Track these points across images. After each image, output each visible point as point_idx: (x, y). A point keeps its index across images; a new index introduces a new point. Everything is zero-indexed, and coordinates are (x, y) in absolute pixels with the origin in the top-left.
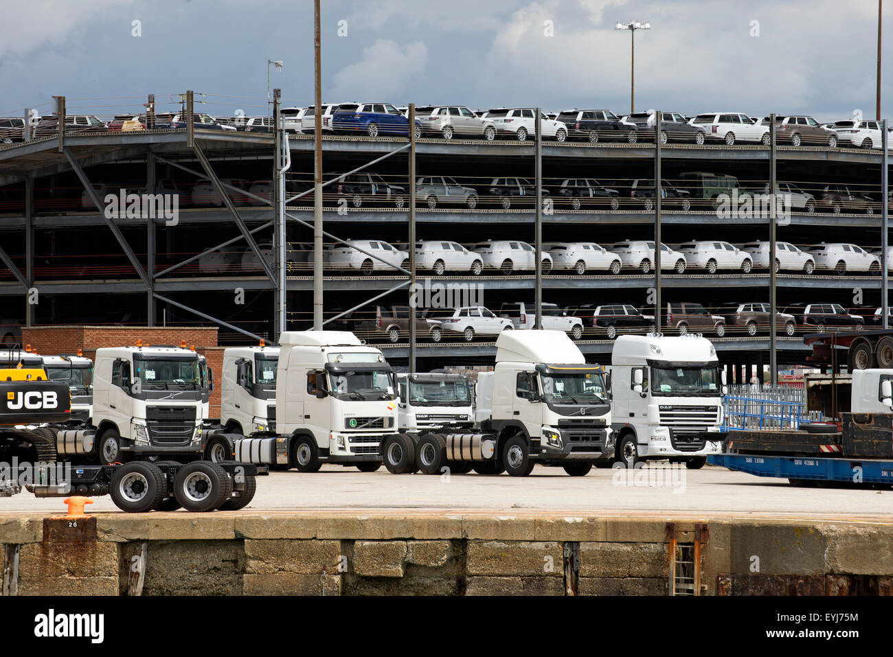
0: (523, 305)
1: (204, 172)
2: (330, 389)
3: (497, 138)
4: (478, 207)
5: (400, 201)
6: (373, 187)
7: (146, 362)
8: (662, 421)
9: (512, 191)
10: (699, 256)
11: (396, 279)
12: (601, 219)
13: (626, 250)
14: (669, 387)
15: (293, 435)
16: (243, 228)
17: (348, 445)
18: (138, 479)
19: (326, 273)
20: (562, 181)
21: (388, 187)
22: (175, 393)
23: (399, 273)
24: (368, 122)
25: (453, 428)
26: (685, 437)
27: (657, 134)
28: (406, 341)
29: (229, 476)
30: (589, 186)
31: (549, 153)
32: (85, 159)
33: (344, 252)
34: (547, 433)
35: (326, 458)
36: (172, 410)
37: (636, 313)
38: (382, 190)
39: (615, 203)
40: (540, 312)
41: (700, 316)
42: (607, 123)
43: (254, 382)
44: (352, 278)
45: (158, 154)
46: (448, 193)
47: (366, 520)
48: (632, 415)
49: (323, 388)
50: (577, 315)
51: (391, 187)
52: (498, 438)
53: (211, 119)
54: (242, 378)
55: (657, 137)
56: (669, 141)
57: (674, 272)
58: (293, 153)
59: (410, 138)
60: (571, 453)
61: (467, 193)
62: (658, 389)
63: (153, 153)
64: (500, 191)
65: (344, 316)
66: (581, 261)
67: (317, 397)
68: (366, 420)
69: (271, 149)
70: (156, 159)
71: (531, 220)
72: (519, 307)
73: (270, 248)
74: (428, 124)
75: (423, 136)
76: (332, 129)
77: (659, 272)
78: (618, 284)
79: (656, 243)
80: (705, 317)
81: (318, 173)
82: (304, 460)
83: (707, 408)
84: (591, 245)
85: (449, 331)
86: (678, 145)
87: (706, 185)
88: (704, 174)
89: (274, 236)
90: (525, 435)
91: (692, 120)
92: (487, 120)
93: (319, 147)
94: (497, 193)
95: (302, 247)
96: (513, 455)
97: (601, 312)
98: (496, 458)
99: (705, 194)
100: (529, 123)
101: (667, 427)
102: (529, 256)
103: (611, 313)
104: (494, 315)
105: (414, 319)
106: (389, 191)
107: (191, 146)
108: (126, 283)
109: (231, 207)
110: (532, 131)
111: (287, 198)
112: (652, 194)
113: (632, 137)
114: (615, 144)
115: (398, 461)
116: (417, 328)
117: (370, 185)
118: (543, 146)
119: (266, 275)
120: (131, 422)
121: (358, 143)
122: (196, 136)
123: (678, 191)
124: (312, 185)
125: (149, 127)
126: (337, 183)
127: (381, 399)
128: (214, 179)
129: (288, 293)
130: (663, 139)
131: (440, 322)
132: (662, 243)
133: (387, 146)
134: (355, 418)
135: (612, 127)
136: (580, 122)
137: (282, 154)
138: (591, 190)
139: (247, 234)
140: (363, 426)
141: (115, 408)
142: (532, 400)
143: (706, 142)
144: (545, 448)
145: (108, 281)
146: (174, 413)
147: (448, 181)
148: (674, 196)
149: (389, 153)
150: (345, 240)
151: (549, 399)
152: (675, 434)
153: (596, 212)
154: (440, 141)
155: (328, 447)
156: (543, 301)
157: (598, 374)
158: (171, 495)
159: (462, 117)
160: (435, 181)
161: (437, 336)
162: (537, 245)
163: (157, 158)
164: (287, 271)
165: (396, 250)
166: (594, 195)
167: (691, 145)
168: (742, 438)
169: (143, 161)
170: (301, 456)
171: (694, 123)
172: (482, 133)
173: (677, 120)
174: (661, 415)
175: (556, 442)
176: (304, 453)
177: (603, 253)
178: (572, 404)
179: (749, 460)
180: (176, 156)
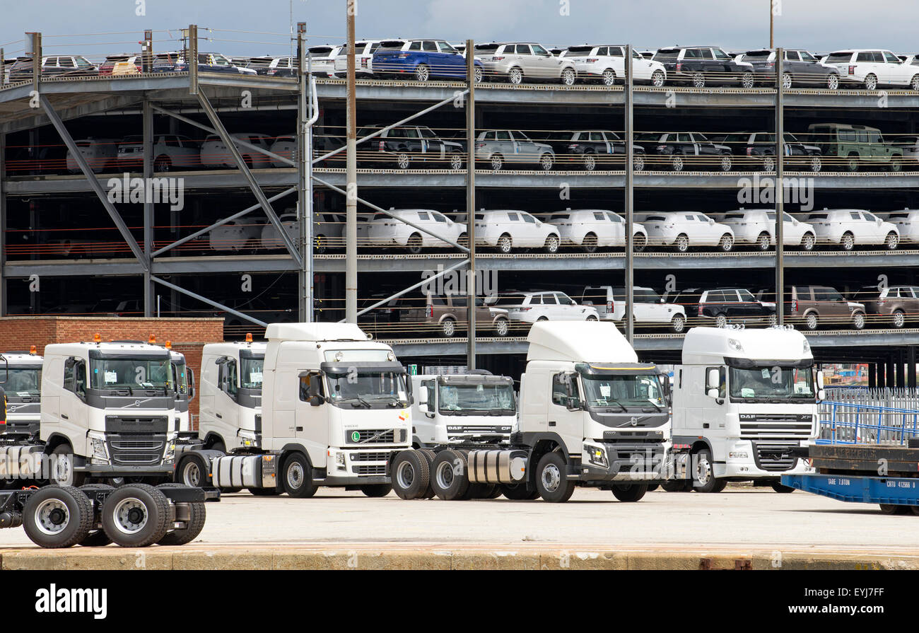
0: (610, 290)
1: (211, 126)
2: (327, 394)
3: (578, 82)
4: (555, 167)
5: (457, 160)
6: (423, 143)
7: (106, 361)
8: (742, 433)
9: (597, 148)
10: (831, 228)
11: (451, 257)
12: (708, 182)
13: (740, 220)
14: (752, 391)
15: (282, 452)
16: (259, 195)
17: (350, 464)
18: (58, 507)
19: (361, 251)
20: (660, 136)
21: (442, 143)
22: (141, 400)
23: (454, 250)
24: (416, 63)
25: (477, 443)
26: (771, 453)
27: (778, 77)
28: (464, 334)
29: (170, 503)
30: (693, 141)
31: (643, 100)
32: (67, 110)
33: (386, 225)
34: (589, 449)
35: (323, 480)
36: (137, 421)
37: (752, 300)
38: (435, 147)
39: (726, 162)
40: (631, 298)
41: (834, 302)
42: (716, 64)
43: (239, 386)
44: (396, 257)
45: (156, 103)
46: (517, 150)
47: (334, 557)
48: (706, 426)
49: (318, 394)
50: (679, 301)
51: (445, 143)
52: (530, 454)
53: (226, 60)
54: (225, 381)
55: (778, 80)
56: (794, 86)
57: (800, 248)
58: (322, 101)
59: (468, 82)
60: (619, 473)
61: (541, 150)
62: (738, 394)
63: (149, 102)
64: (583, 148)
65: (388, 303)
66: (683, 234)
67: (312, 405)
68: (372, 432)
69: (294, 97)
70: (154, 110)
71: (619, 184)
72: (605, 292)
73: (294, 219)
74: (492, 65)
75: (486, 79)
76: (371, 72)
77: (781, 248)
78: (729, 263)
79: (778, 211)
80: (839, 304)
81: (350, 126)
82: (296, 483)
83: (799, 417)
84: (695, 214)
85: (516, 322)
86: (804, 90)
87: (842, 140)
88: (839, 126)
89: (298, 205)
90: (562, 452)
91: (824, 59)
92: (566, 60)
93: (352, 94)
94: (579, 151)
95: (335, 218)
96: (549, 476)
97: (709, 299)
98: (528, 480)
99: (839, 151)
100: (617, 64)
101: (749, 442)
102: (617, 228)
103: (721, 299)
104: (574, 302)
105: (474, 308)
106: (443, 148)
107: (194, 93)
108: (117, 263)
109: (244, 168)
110: (621, 73)
111: (314, 158)
112: (771, 151)
113: (747, 80)
114: (726, 89)
115: (409, 484)
116: (477, 318)
117: (419, 141)
118: (634, 92)
119: (288, 253)
120: (87, 436)
121: (403, 88)
122: (201, 81)
123: (806, 147)
124: (344, 142)
125: (145, 69)
126: (378, 139)
127: (391, 407)
128: (223, 133)
129: (316, 275)
130: (785, 82)
131: (506, 311)
132: (784, 212)
133: (440, 93)
134: (359, 431)
135: (723, 68)
136: (682, 62)
137: (308, 103)
138: (696, 146)
139: (264, 203)
140: (368, 440)
141: (67, 418)
142: (571, 408)
143: (841, 86)
144: (587, 467)
145: (95, 261)
146: (141, 424)
147: (517, 136)
148: (802, 153)
149: (442, 101)
150: (387, 209)
151: (592, 407)
152: (759, 449)
153: (702, 174)
154: (506, 86)
155: (325, 466)
156: (635, 284)
157: (654, 376)
158: (100, 526)
159: (533, 56)
160: (501, 135)
161: (503, 328)
162: (628, 214)
163: (156, 108)
164: (315, 248)
165: (451, 221)
166: (700, 153)
167: (822, 90)
168: (824, 454)
169: (137, 112)
170: (292, 478)
171: (826, 63)
172: (559, 76)
173: (804, 58)
174: (742, 426)
175: (601, 460)
176: (296, 473)
177: (711, 224)
178: (620, 412)
179: (832, 482)
180: (178, 105)
